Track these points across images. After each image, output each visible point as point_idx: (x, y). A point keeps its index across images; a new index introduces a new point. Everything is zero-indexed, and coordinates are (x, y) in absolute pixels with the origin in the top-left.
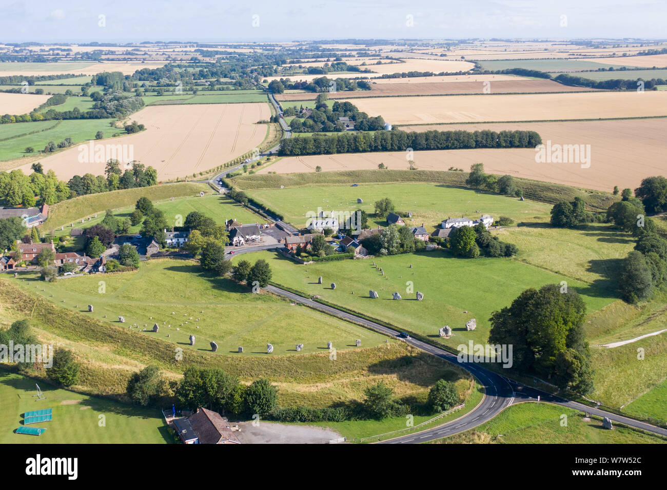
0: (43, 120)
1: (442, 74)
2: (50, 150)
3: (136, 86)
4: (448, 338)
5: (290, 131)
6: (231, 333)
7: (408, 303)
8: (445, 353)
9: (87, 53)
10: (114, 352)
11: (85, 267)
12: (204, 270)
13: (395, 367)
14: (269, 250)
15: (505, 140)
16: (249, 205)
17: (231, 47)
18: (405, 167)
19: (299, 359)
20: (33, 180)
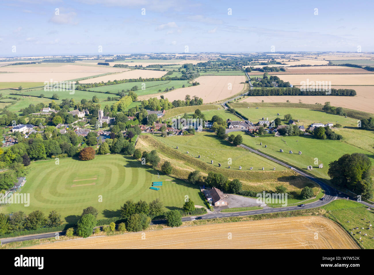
0: (165, 80)
1: (315, 66)
2: (167, 91)
3: (197, 68)
4: (311, 170)
5: (253, 87)
6: (226, 161)
7: (295, 155)
8: (309, 176)
9: (181, 57)
10: (184, 164)
11: (176, 133)
12: (218, 137)
13: (288, 180)
14: (242, 131)
15: (340, 93)
16: (236, 114)
17: (232, 54)
18: (297, 102)
19: (251, 173)
20: (160, 101)
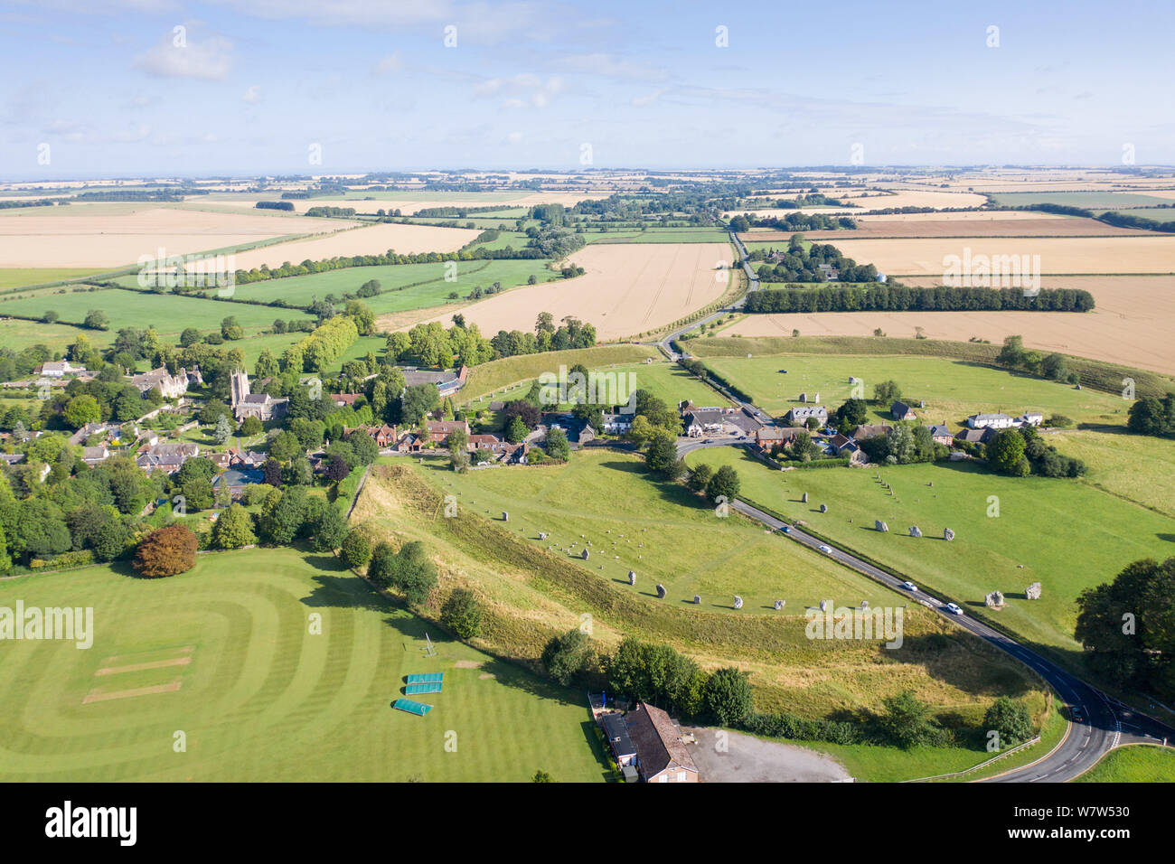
0: (472, 260)
1: (946, 210)
2: (476, 296)
3: (577, 220)
4: (999, 610)
5: (757, 280)
6: (684, 571)
7: (932, 543)
8: (996, 635)
10: (530, 585)
11: (502, 456)
12: (650, 470)
13: (922, 652)
14: (735, 446)
15: (1042, 301)
16: (709, 380)
17: (685, 175)
18: (909, 334)
19: (780, 622)
20: (452, 336)
